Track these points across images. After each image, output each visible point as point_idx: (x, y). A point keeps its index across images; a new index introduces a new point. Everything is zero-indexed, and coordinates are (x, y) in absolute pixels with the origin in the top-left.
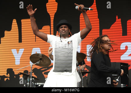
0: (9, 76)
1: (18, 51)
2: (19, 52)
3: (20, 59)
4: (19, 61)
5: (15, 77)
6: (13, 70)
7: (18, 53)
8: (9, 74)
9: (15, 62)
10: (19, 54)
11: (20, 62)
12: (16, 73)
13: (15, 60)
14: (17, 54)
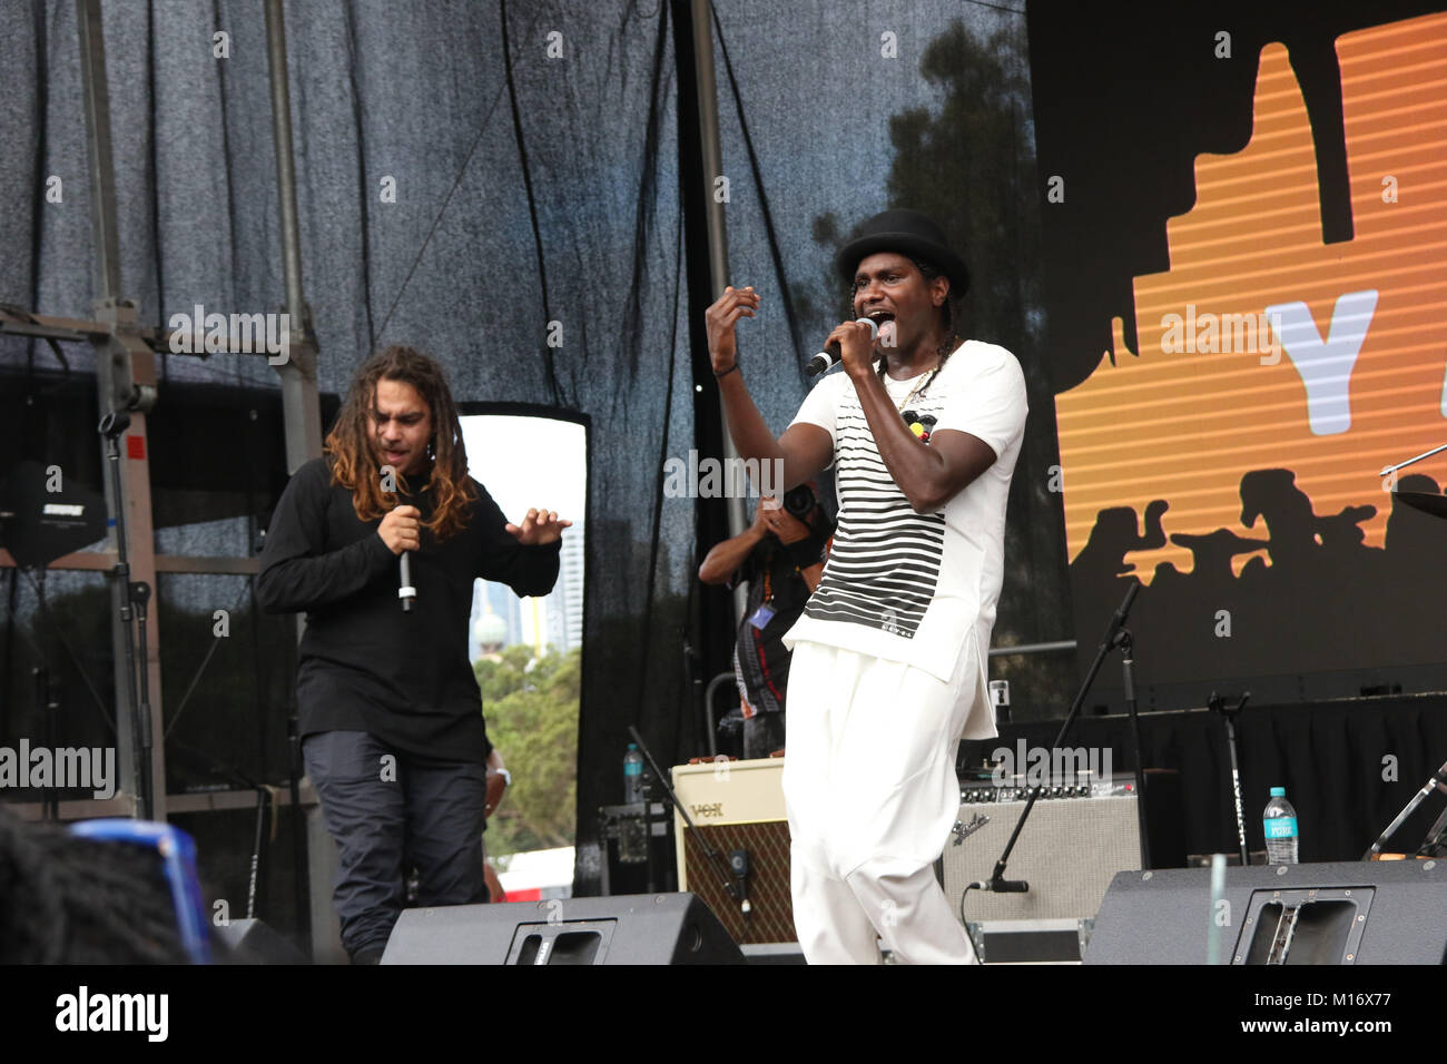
0: (1266, 536)
1: (1322, 315)
2: (1335, 320)
3: (1353, 387)
4: (1345, 397)
5: (1318, 538)
6: (1297, 482)
7: (1324, 332)
8: (1261, 523)
9: (1304, 413)
10: (1331, 340)
11: (1354, 406)
12: (1325, 503)
13: (1302, 394)
14: (1319, 342)
